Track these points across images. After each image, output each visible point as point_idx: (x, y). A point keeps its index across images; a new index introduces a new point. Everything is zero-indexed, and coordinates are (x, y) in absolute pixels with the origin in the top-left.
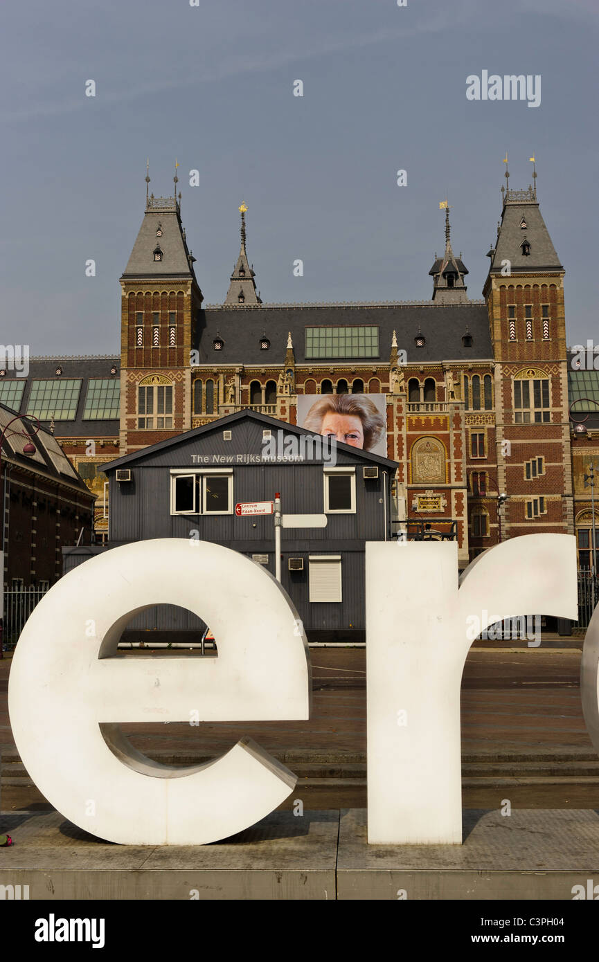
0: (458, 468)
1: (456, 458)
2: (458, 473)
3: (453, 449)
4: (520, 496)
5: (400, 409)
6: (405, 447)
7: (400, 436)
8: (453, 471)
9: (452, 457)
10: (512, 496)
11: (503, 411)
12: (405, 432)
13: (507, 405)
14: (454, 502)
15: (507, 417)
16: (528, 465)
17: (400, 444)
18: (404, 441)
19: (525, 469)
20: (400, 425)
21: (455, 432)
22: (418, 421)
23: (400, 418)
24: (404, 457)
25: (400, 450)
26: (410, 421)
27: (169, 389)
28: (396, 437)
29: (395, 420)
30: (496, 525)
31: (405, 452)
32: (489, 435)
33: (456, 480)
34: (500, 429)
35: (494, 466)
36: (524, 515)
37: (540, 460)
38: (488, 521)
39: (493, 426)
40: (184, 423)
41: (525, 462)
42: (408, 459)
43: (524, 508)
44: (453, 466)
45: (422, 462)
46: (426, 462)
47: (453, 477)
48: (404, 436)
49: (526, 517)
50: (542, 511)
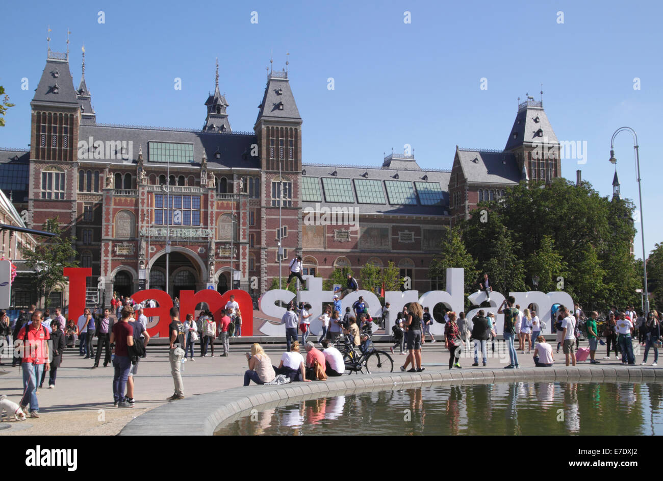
0: (244, 232)
1: (243, 226)
2: (244, 235)
3: (242, 221)
4: (273, 248)
5: (212, 197)
6: (214, 218)
7: (212, 212)
8: (241, 233)
9: (241, 226)
10: (269, 248)
11: (265, 199)
12: (215, 210)
13: (268, 196)
14: (241, 251)
15: (268, 202)
16: (279, 231)
17: (212, 217)
18: (214, 215)
19: (277, 233)
20: (212, 206)
21: (243, 211)
22: (222, 204)
23: (212, 202)
24: (214, 224)
25: (212, 220)
26: (218, 204)
27: (63, 175)
28: (209, 212)
29: (209, 203)
30: (259, 264)
31: (214, 222)
32: (257, 212)
33: (243, 239)
34: (263, 210)
35: (259, 230)
36: (275, 259)
37: (285, 228)
38: (255, 262)
39: (259, 207)
40: (72, 197)
41: (277, 229)
42: (216, 225)
43: (275, 255)
44: (241, 231)
45: (223, 228)
46: (226, 228)
47: (241, 237)
48: (214, 213)
49: (277, 260)
50: (285, 257)
